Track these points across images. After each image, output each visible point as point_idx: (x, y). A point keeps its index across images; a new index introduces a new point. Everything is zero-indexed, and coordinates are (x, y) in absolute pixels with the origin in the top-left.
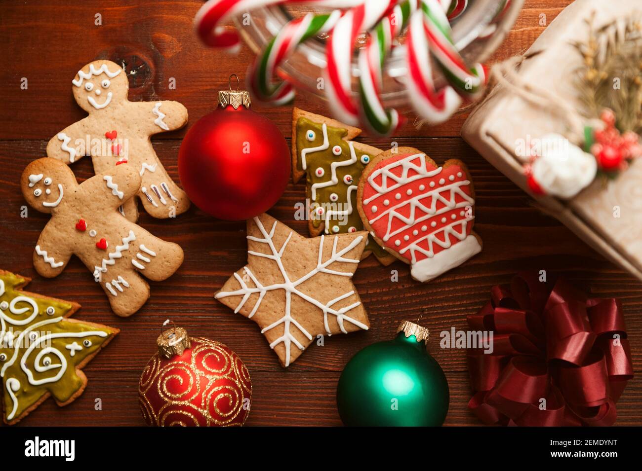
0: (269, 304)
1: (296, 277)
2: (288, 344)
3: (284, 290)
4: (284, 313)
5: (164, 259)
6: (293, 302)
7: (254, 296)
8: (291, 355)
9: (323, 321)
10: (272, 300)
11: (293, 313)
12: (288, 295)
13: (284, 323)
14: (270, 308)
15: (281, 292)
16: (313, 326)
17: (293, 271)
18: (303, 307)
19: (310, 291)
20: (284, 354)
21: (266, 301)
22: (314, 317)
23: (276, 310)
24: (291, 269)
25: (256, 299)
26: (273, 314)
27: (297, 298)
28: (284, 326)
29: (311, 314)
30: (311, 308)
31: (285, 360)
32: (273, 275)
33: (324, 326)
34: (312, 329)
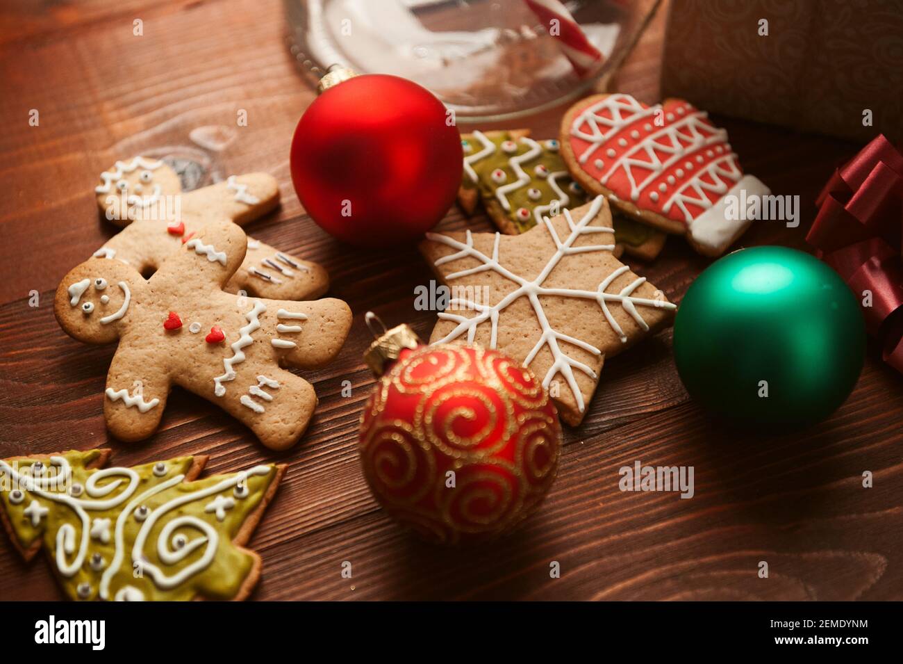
0: (510, 330)
1: (533, 276)
2: (568, 372)
3: (526, 296)
4: (540, 330)
5: (322, 319)
6: (547, 310)
7: (482, 329)
8: (581, 391)
9: (606, 320)
10: (513, 321)
11: (555, 326)
12: (534, 298)
13: (547, 343)
14: (516, 335)
15: (523, 302)
16: (593, 333)
17: (526, 270)
18: (564, 310)
19: (563, 283)
20: (568, 393)
21: (505, 327)
22: (588, 316)
23: (525, 332)
24: (521, 270)
25: (487, 331)
26: (524, 339)
27: (549, 301)
28: (550, 350)
29: (581, 315)
30: (577, 306)
31: (576, 402)
32: (497, 290)
33: (610, 325)
34: (593, 338)
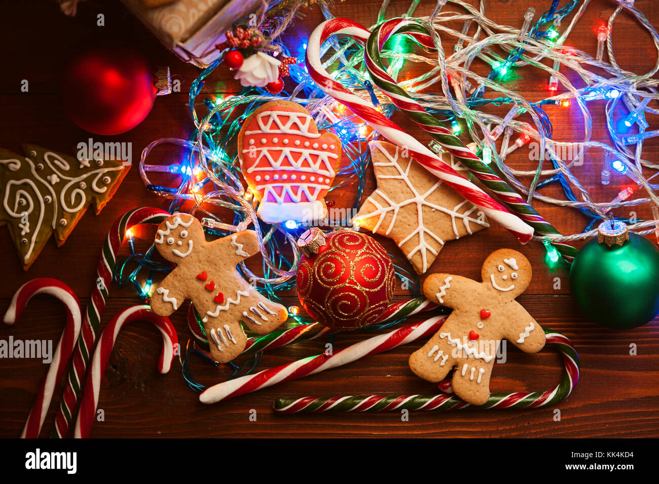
0: (402, 219)
1: (423, 191)
2: (424, 252)
3: (416, 203)
4: (417, 224)
6: (424, 214)
7: (389, 214)
8: (427, 262)
9: (452, 226)
10: (405, 215)
11: (425, 223)
12: (420, 207)
13: (418, 233)
14: (405, 223)
15: (413, 206)
16: (443, 232)
17: (420, 185)
18: (432, 216)
19: (437, 200)
20: (421, 262)
21: (400, 217)
22: (444, 222)
23: (409, 223)
24: (417, 185)
25: (391, 217)
26: (408, 227)
27: (427, 209)
28: (419, 237)
29: (441, 221)
30: (440, 216)
31: (423, 267)
32: (403, 193)
33: (453, 230)
34: (443, 235)
